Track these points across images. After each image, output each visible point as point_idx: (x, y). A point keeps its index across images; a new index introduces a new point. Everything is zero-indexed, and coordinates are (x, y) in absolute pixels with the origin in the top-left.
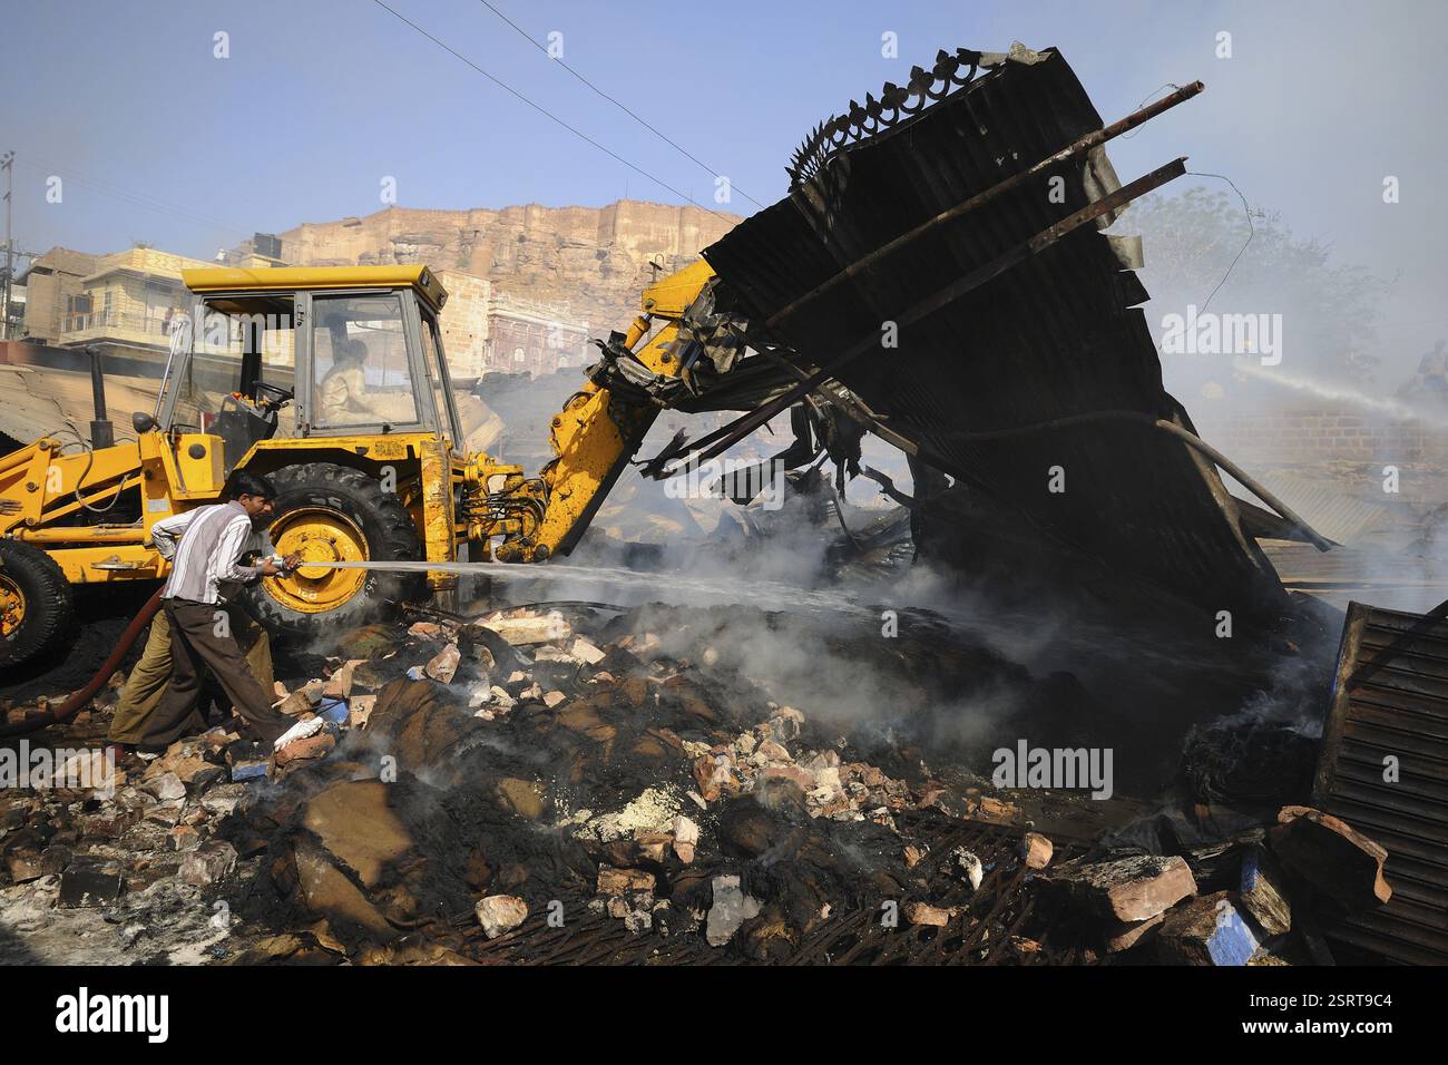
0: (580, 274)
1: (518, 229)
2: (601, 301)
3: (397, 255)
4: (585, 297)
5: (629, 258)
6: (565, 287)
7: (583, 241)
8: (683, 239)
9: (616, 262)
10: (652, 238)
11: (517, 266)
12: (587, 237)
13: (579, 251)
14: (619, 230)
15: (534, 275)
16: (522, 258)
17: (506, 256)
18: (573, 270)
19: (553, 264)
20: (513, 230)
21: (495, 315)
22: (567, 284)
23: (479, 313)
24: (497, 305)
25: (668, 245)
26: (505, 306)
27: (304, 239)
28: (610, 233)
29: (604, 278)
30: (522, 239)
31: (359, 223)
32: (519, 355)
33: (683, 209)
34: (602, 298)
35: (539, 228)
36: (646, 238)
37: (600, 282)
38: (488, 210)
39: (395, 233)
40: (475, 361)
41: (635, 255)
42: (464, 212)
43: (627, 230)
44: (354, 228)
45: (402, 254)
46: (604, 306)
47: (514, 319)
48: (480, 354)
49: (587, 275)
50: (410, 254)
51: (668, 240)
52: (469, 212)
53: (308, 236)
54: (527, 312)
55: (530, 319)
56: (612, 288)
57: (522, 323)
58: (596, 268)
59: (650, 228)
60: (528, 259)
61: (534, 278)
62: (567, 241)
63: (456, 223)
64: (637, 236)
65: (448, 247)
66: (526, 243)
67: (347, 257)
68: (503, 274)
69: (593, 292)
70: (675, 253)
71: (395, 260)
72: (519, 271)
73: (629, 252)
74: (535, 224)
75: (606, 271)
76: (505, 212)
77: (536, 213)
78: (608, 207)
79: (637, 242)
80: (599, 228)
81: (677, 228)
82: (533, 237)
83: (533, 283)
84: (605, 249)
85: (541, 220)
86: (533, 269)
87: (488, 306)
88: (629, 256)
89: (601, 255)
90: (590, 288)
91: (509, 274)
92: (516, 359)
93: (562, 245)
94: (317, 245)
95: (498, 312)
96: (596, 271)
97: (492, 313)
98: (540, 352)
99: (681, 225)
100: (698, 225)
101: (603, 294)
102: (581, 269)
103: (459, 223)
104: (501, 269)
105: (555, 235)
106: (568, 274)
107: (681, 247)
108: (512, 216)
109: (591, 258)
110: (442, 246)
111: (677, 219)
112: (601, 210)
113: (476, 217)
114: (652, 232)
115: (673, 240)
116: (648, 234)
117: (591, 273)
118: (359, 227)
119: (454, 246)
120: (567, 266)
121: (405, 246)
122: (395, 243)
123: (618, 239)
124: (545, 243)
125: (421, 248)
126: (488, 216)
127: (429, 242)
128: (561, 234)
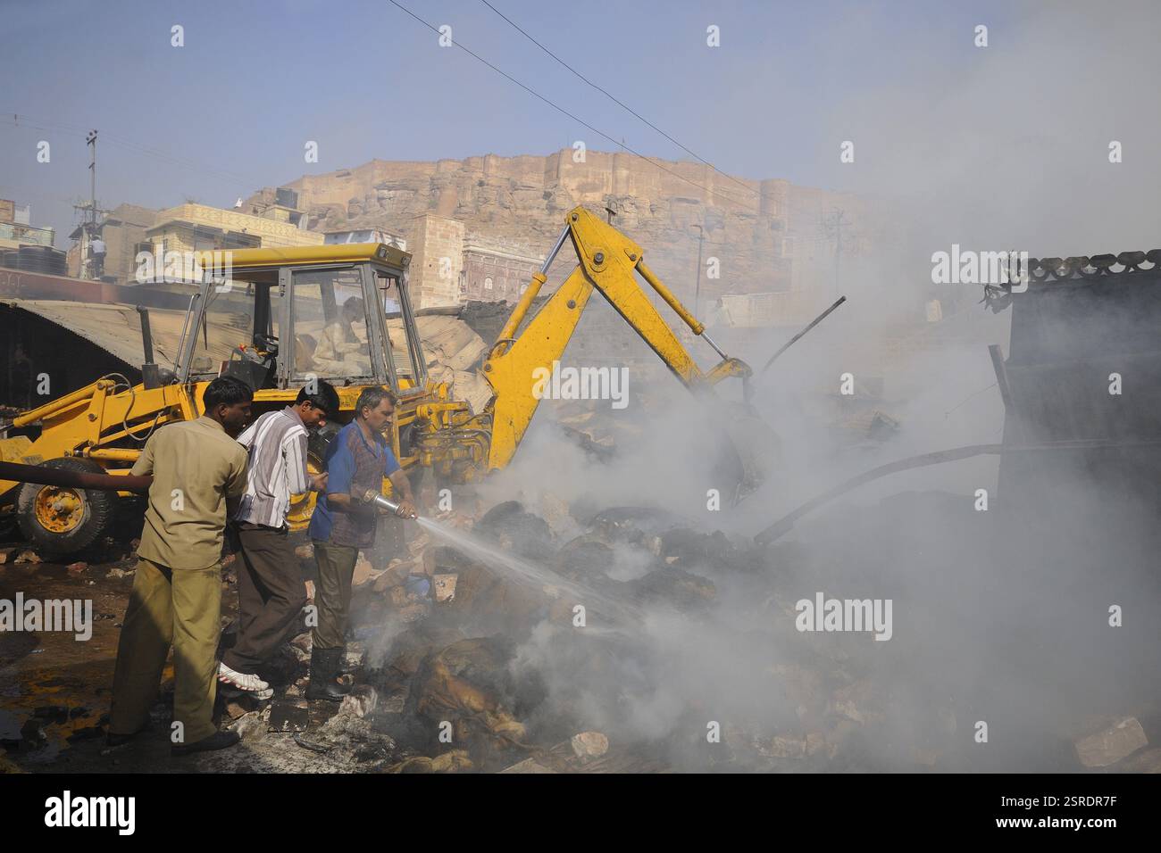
0: (530, 213)
1: (478, 175)
2: (547, 234)
3: (380, 199)
4: (534, 231)
5: (571, 198)
6: (517, 223)
7: (533, 184)
8: (616, 181)
9: (560, 201)
10: (589, 180)
11: (477, 206)
12: (535, 180)
13: (529, 192)
14: (562, 174)
15: (491, 213)
16: (481, 200)
17: (469, 198)
18: (524, 208)
19: (508, 204)
20: (474, 176)
21: (468, 251)
22: (519, 220)
23: (456, 249)
24: (470, 242)
25: (603, 186)
26: (477, 243)
27: (305, 188)
28: (555, 176)
29: (550, 215)
30: (481, 184)
31: (349, 174)
32: (488, 284)
33: (615, 154)
34: (548, 231)
35: (496, 175)
36: (584, 180)
37: (547, 218)
38: (453, 161)
39: (378, 181)
40: (452, 288)
41: (576, 195)
42: (434, 163)
43: (569, 174)
44: (344, 178)
45: (383, 199)
46: (550, 238)
47: (484, 254)
48: (456, 284)
49: (535, 212)
50: (390, 199)
51: (603, 182)
52: (438, 162)
53: (307, 185)
54: (495, 247)
55: (497, 253)
56: (556, 223)
57: (490, 257)
58: (544, 206)
59: (587, 172)
60: (486, 201)
61: (491, 217)
62: (519, 183)
63: (427, 172)
64: (577, 179)
65: (420, 192)
66: (485, 187)
67: (338, 202)
68: (466, 213)
69: (541, 227)
70: (609, 192)
71: (378, 204)
72: (479, 210)
73: (571, 193)
74: (492, 171)
75: (552, 209)
76: (467, 162)
77: (493, 161)
78: (553, 154)
79: (576, 184)
80: (546, 173)
81: (611, 171)
82: (490, 182)
83: (491, 220)
84: (550, 190)
85: (497, 167)
86: (491, 209)
87: (462, 243)
88: (571, 196)
89: (547, 195)
90: (538, 223)
91: (472, 213)
92: (486, 287)
93: (514, 187)
94: (315, 193)
95: (471, 248)
96: (543, 209)
97: (465, 249)
98: (505, 280)
99: (614, 168)
100: (628, 169)
101: (549, 228)
102: (531, 208)
103: (429, 171)
104: (464, 209)
105: (509, 179)
106: (520, 212)
107: (614, 188)
108: (473, 165)
109: (538, 198)
110: (416, 191)
111: (611, 163)
112: (547, 158)
113: (443, 165)
114: (590, 175)
115: (608, 182)
116: (587, 177)
117: (539, 210)
118: (348, 177)
119: (425, 191)
120: (519, 206)
121: (386, 192)
122: (378, 190)
123: (562, 182)
124: (500, 187)
125: (399, 192)
126: (453, 165)
127: (405, 188)
128: (513, 179)
